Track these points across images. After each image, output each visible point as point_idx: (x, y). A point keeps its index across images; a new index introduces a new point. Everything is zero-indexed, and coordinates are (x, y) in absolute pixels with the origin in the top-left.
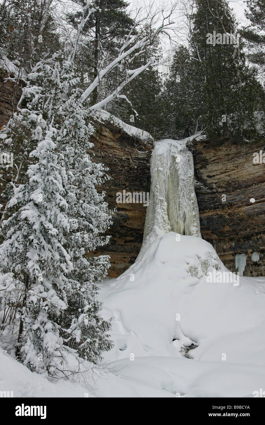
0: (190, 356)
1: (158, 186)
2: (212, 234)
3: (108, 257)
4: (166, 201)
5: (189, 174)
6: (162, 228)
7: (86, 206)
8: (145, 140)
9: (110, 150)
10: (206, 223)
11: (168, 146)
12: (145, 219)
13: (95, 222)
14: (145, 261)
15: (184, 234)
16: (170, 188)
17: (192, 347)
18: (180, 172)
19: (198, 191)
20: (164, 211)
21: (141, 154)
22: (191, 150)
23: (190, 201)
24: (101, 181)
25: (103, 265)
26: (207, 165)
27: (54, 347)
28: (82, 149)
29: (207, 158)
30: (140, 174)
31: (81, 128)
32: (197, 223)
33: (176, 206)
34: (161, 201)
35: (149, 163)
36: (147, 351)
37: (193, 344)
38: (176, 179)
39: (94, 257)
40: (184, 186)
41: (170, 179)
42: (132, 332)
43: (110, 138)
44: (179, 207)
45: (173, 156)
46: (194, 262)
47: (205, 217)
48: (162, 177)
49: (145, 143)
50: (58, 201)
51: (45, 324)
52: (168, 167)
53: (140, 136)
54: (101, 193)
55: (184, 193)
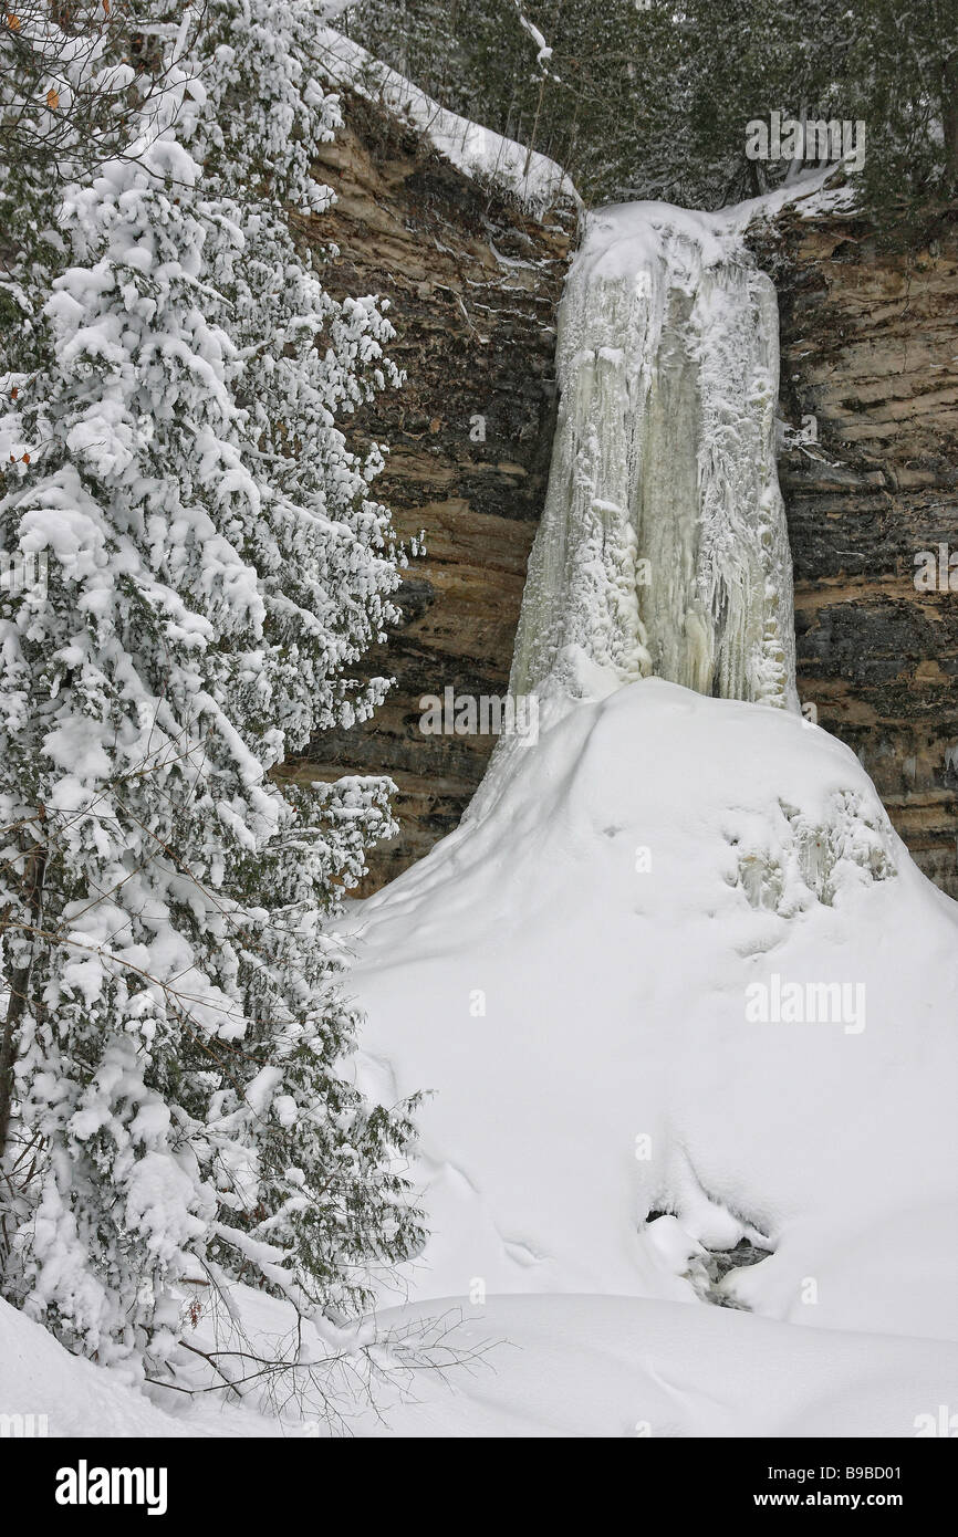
0: (732, 1297)
1: (594, 442)
2: (849, 699)
3: (383, 786)
4: (629, 521)
5: (753, 388)
6: (605, 656)
7: (292, 518)
8: (535, 200)
9: (355, 241)
10: (822, 646)
11: (653, 240)
12: (517, 608)
13: (325, 604)
14: (517, 818)
15: (716, 690)
16: (656, 456)
17: (744, 1253)
18: (708, 375)
19: (795, 477)
20: (621, 573)
21: (515, 275)
22: (771, 262)
23: (755, 526)
24: (356, 394)
25: (361, 825)
26: (849, 343)
27: (181, 1229)
28: (267, 215)
29: (850, 310)
30: (503, 377)
31: (278, 100)
32: (782, 640)
33: (679, 548)
34: (608, 519)
35: (552, 319)
36: (525, 1265)
37: (745, 1242)
38: (684, 412)
39: (316, 784)
40: (729, 447)
41: (657, 412)
42: (450, 1171)
43: (358, 181)
44: (696, 553)
45: (678, 290)
46: (764, 835)
47: (819, 610)
48: (620, 399)
49: (539, 217)
50: (208, 472)
51: (135, 1110)
52: (648, 347)
53: (512, 180)
54: (362, 453)
55: (722, 483)
